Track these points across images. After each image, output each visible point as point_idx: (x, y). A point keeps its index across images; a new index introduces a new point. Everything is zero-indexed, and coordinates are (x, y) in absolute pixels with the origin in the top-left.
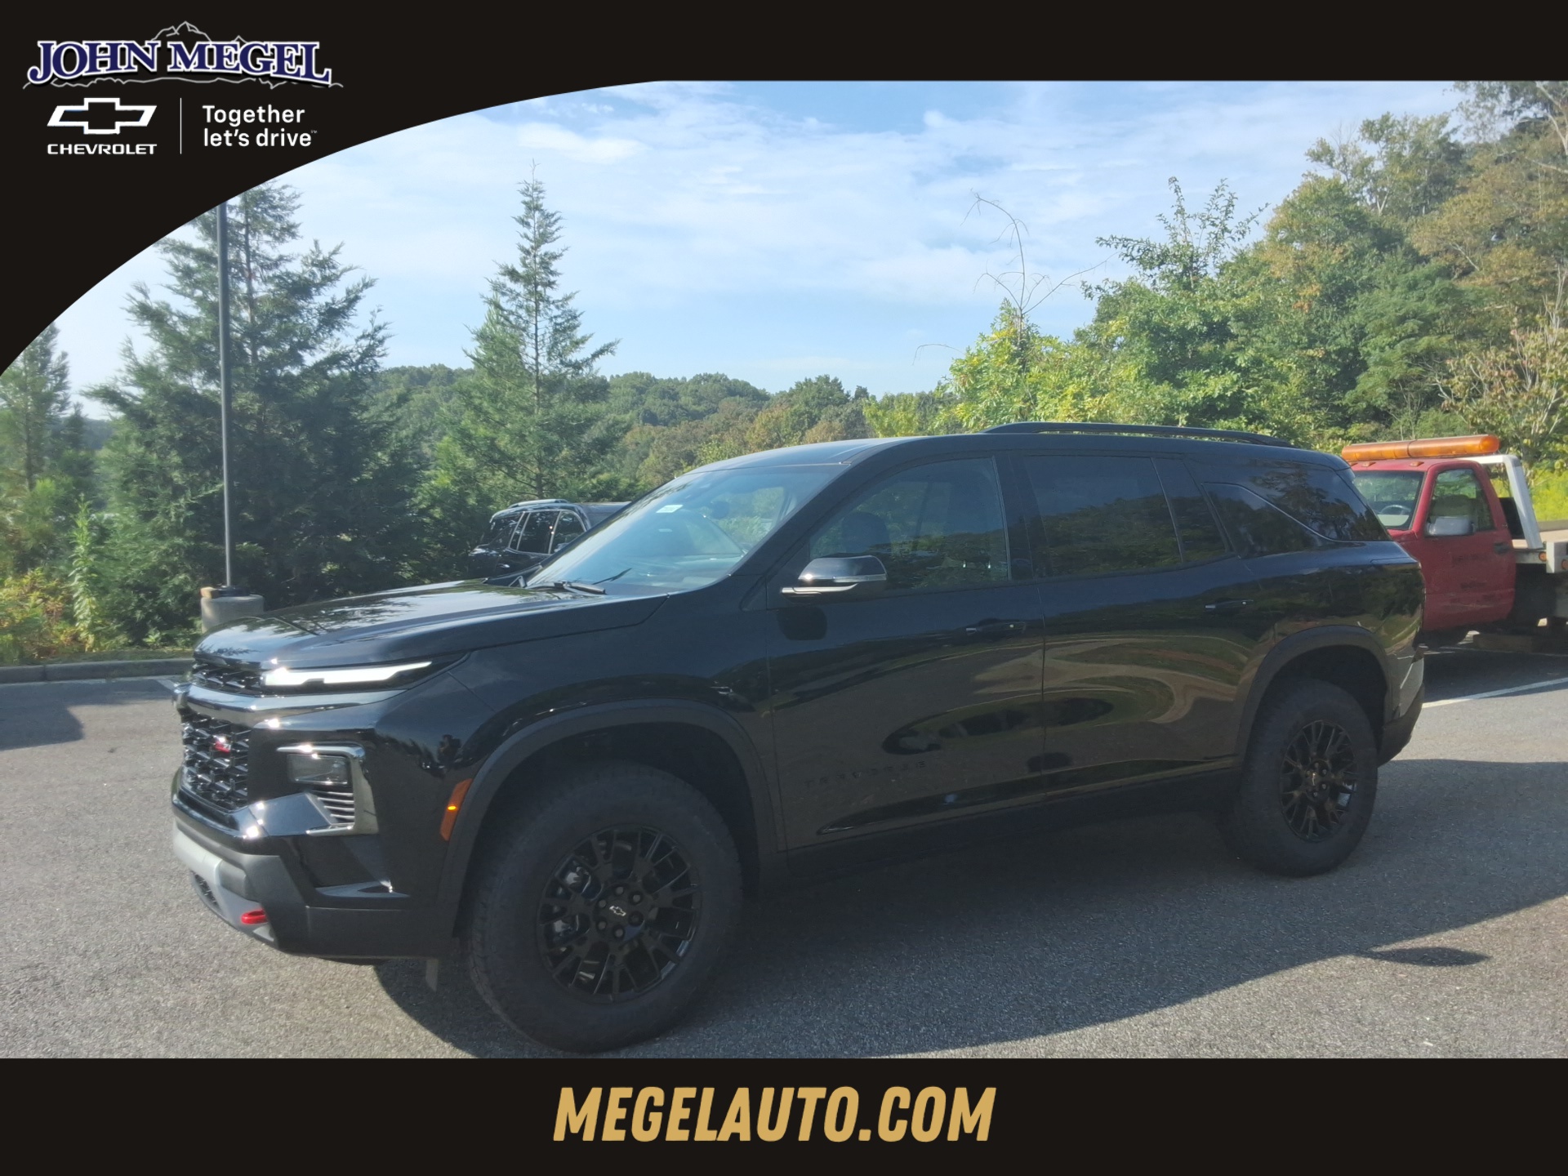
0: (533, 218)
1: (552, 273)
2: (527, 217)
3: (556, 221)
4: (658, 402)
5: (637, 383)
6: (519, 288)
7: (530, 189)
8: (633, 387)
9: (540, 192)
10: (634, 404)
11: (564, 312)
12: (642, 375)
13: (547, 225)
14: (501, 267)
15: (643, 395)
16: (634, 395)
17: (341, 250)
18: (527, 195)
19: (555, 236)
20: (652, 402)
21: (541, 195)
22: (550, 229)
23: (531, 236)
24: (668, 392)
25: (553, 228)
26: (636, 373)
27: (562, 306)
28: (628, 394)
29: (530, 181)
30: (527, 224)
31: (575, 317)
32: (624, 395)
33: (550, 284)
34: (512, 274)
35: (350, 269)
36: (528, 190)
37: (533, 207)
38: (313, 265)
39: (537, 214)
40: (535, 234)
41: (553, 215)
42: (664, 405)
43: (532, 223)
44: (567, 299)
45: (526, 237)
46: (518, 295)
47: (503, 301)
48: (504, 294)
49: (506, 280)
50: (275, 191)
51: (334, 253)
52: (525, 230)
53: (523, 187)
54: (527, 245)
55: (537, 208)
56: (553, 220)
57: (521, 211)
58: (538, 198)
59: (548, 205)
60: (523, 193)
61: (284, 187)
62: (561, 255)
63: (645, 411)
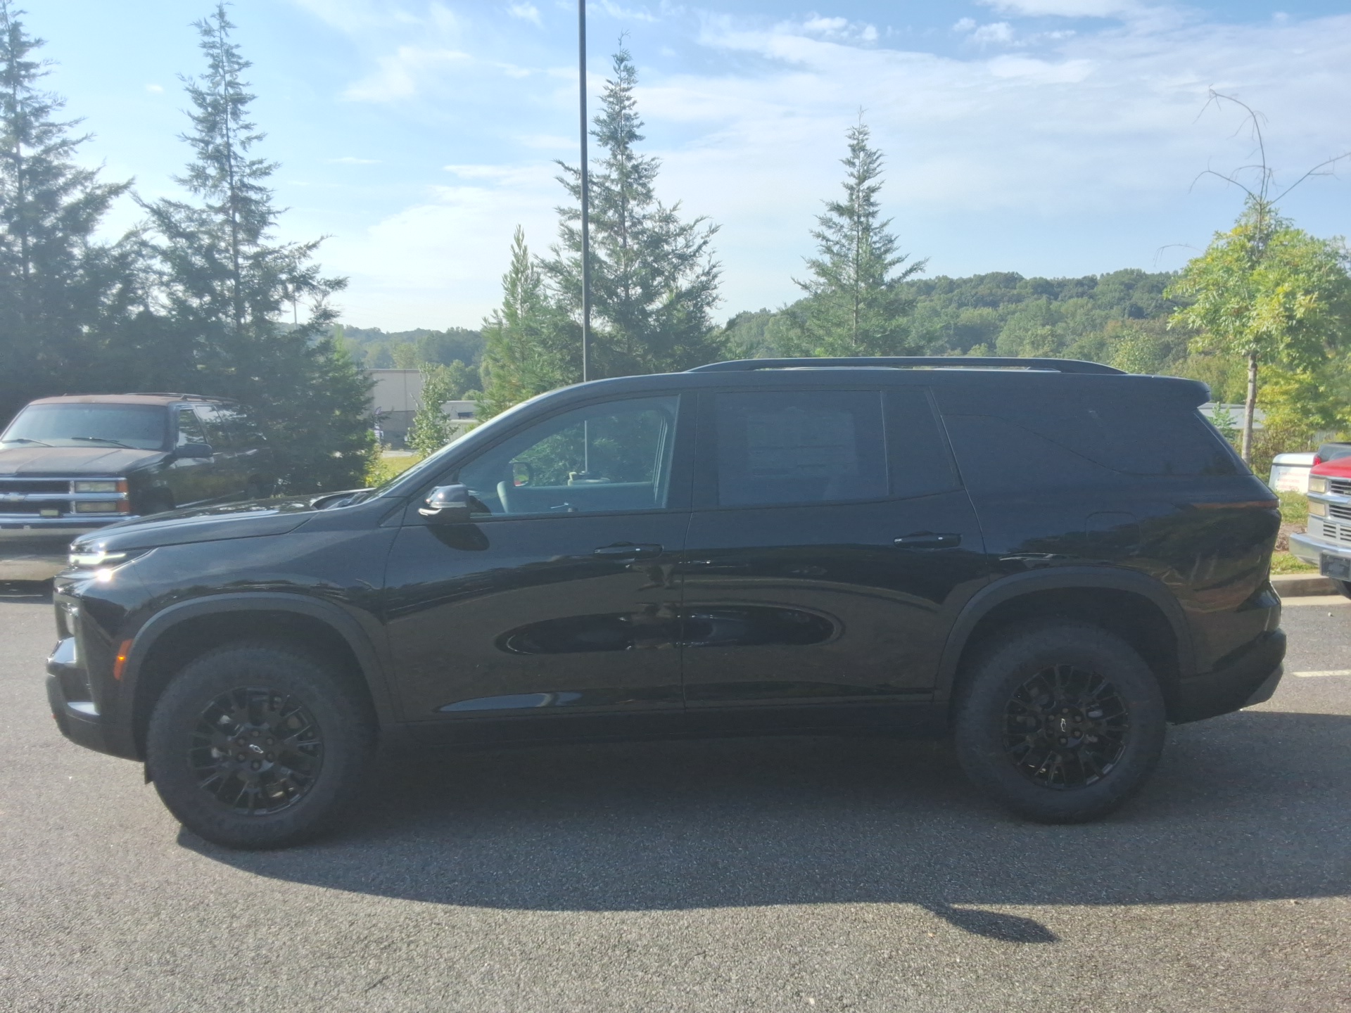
0: (858, 157)
1: (872, 204)
2: (854, 158)
3: (877, 158)
4: (1146, 296)
5: (1126, 280)
6: (845, 221)
7: (857, 133)
8: (1122, 283)
9: (865, 134)
10: (1121, 299)
11: (881, 238)
12: (1132, 272)
13: (870, 163)
14: (827, 204)
15: (1131, 291)
16: (1122, 291)
17: (679, 207)
18: (854, 139)
19: (877, 171)
20: (1140, 297)
21: (866, 137)
22: (872, 166)
23: (856, 173)
24: (1157, 286)
25: (875, 165)
26: (1126, 271)
27: (879, 232)
28: (1115, 291)
29: (857, 126)
30: (853, 164)
31: (891, 241)
32: (1111, 291)
33: (873, 214)
34: (839, 209)
35: (702, 219)
36: (854, 134)
37: (857, 148)
38: (661, 221)
39: (862, 154)
40: (859, 171)
41: (875, 153)
42: (1152, 298)
43: (857, 163)
44: (883, 225)
45: (852, 175)
46: (842, 227)
47: (829, 233)
48: (830, 227)
49: (835, 216)
50: (645, 163)
51: (674, 209)
52: (851, 170)
53: (850, 133)
54: (853, 181)
55: (863, 149)
56: (875, 158)
57: (849, 154)
58: (863, 141)
59: (871, 145)
60: (850, 138)
61: (653, 160)
62: (879, 188)
63: (1132, 306)
